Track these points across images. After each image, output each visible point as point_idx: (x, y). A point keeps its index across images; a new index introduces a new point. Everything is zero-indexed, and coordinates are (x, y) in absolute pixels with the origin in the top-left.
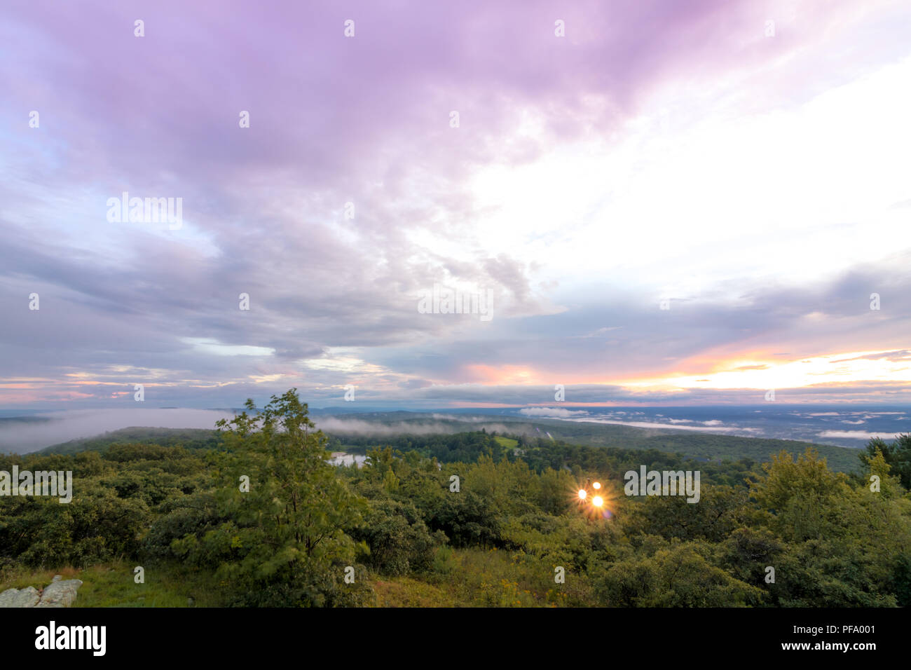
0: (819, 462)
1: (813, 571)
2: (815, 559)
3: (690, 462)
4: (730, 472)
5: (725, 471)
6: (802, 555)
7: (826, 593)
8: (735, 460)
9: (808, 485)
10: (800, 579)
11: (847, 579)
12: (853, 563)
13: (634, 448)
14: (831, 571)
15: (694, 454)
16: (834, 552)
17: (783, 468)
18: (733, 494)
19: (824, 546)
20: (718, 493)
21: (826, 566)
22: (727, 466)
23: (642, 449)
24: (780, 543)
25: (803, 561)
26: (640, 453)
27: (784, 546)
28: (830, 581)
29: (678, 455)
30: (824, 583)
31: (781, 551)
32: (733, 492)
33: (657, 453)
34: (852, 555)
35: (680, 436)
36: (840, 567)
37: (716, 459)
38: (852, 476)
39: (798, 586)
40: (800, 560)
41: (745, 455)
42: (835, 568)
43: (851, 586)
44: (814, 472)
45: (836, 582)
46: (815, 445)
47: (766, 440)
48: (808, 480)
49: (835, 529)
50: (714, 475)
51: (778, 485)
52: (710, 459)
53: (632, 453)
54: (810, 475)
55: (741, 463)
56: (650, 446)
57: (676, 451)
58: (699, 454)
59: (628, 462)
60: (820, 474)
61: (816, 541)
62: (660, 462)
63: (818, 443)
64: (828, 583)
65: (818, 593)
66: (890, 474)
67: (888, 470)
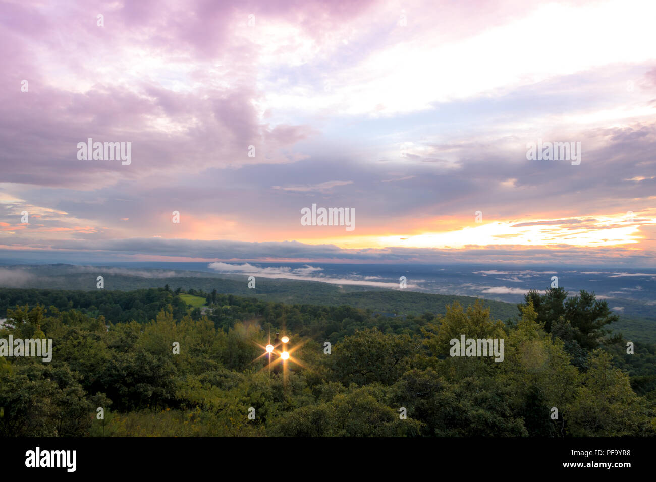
0: (483, 312)
1: (466, 404)
2: (469, 394)
3: (379, 317)
4: (413, 326)
5: (407, 326)
6: (458, 390)
7: (473, 421)
8: (418, 316)
9: (472, 331)
10: (454, 411)
11: (490, 408)
12: (497, 395)
13: (327, 306)
14: (479, 403)
15: (383, 310)
16: (485, 387)
17: (454, 317)
18: (411, 342)
19: (477, 382)
20: (397, 341)
21: (476, 399)
22: (410, 320)
23: (335, 305)
24: (442, 381)
25: (459, 396)
26: (333, 309)
27: (445, 384)
28: (477, 411)
29: (368, 311)
30: (472, 413)
31: (442, 388)
32: (411, 340)
33: (348, 309)
34: (497, 388)
35: (372, 293)
36: (487, 399)
37: (402, 314)
38: (509, 323)
39: (454, 417)
40: (457, 395)
41: (427, 311)
42: (483, 399)
43: (493, 414)
44: (478, 320)
45: (481, 411)
47: (447, 296)
48: (473, 327)
49: (489, 369)
50: (399, 329)
51: (448, 333)
52: (397, 314)
53: (325, 310)
54: (475, 323)
55: (423, 317)
56: (343, 303)
57: (367, 307)
58: (388, 310)
59: (320, 319)
60: (483, 322)
61: (471, 378)
62: (351, 318)
64: (475, 413)
65: (467, 422)
66: (537, 321)
67: (536, 317)
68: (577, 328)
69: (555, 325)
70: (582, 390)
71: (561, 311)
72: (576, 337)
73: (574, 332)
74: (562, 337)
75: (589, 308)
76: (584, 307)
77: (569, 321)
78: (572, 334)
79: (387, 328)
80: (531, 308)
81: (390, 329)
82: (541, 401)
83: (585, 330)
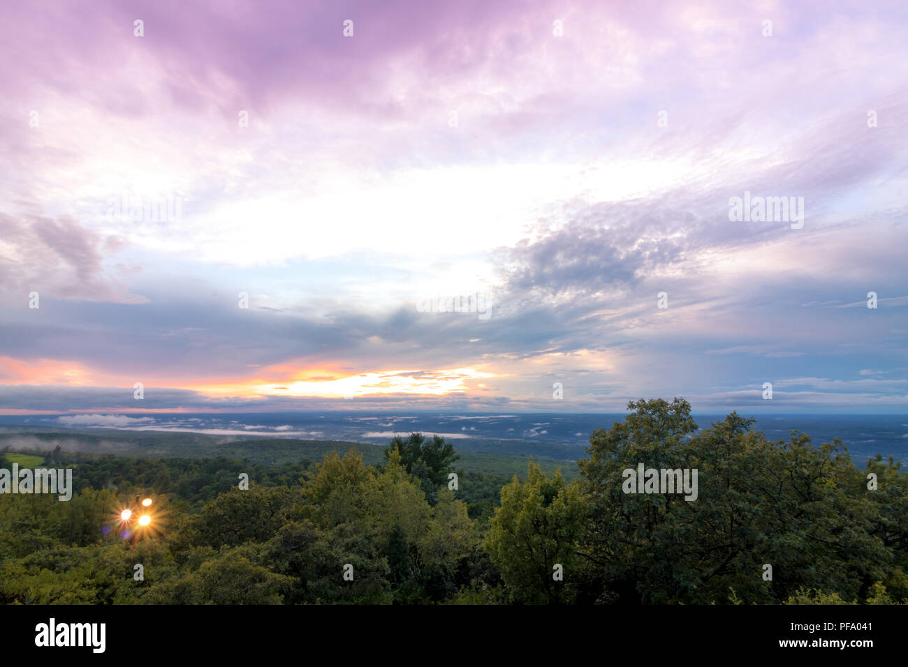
0: (357, 459)
1: (338, 551)
2: (340, 540)
3: (255, 467)
4: (289, 473)
5: (285, 473)
6: (331, 538)
8: (296, 461)
9: (347, 478)
10: (326, 560)
11: (360, 552)
12: (366, 538)
13: (200, 458)
14: (350, 548)
15: (261, 458)
16: (356, 531)
17: (331, 465)
18: (288, 493)
19: (349, 528)
20: (274, 493)
21: (347, 544)
22: (288, 467)
23: (210, 457)
24: (318, 532)
25: (332, 544)
26: (206, 461)
27: (320, 534)
28: (348, 556)
29: (245, 460)
30: (344, 559)
31: (316, 539)
32: (288, 491)
33: (224, 460)
34: (367, 531)
35: (250, 442)
36: (357, 543)
37: (280, 462)
38: (378, 467)
39: (325, 567)
40: (330, 543)
41: (304, 456)
42: (353, 544)
43: (361, 556)
44: (352, 467)
45: (352, 556)
46: (358, 444)
47: (323, 442)
48: (348, 474)
49: (359, 512)
50: (276, 477)
51: (325, 481)
52: (275, 462)
53: (197, 463)
54: (349, 470)
55: (301, 463)
56: (218, 454)
57: (244, 457)
58: (266, 459)
59: (191, 472)
60: (356, 468)
61: (344, 524)
62: (226, 469)
63: (361, 442)
65: (338, 569)
66: (401, 464)
67: (400, 460)
68: (431, 468)
69: (415, 466)
70: (433, 523)
71: (419, 454)
72: (430, 476)
73: (429, 471)
74: (420, 476)
75: (440, 450)
76: (436, 449)
77: (425, 462)
78: (427, 473)
79: (264, 476)
80: (396, 452)
81: (267, 477)
82: (402, 538)
83: (436, 469)
